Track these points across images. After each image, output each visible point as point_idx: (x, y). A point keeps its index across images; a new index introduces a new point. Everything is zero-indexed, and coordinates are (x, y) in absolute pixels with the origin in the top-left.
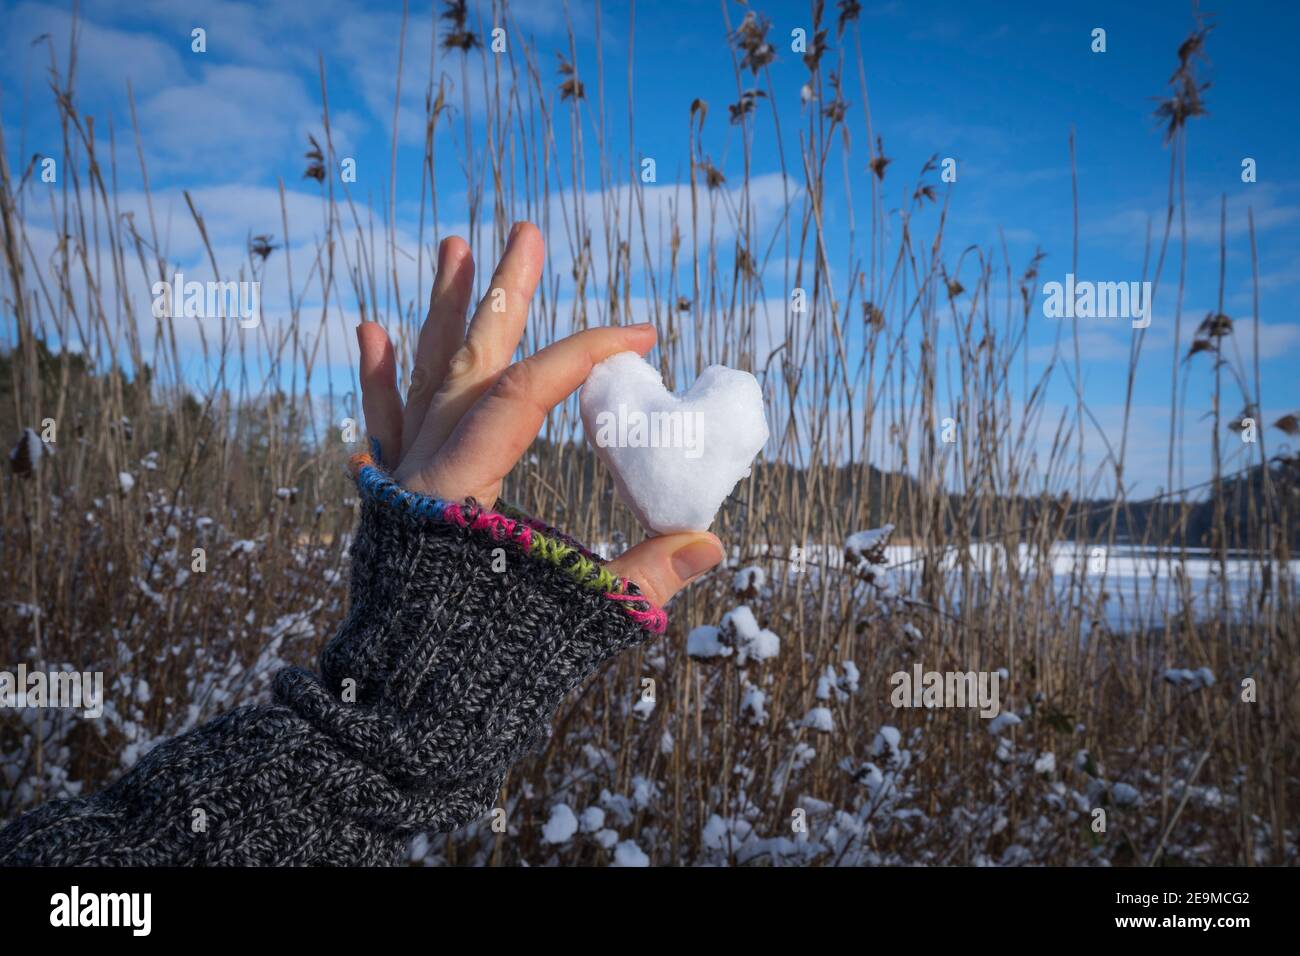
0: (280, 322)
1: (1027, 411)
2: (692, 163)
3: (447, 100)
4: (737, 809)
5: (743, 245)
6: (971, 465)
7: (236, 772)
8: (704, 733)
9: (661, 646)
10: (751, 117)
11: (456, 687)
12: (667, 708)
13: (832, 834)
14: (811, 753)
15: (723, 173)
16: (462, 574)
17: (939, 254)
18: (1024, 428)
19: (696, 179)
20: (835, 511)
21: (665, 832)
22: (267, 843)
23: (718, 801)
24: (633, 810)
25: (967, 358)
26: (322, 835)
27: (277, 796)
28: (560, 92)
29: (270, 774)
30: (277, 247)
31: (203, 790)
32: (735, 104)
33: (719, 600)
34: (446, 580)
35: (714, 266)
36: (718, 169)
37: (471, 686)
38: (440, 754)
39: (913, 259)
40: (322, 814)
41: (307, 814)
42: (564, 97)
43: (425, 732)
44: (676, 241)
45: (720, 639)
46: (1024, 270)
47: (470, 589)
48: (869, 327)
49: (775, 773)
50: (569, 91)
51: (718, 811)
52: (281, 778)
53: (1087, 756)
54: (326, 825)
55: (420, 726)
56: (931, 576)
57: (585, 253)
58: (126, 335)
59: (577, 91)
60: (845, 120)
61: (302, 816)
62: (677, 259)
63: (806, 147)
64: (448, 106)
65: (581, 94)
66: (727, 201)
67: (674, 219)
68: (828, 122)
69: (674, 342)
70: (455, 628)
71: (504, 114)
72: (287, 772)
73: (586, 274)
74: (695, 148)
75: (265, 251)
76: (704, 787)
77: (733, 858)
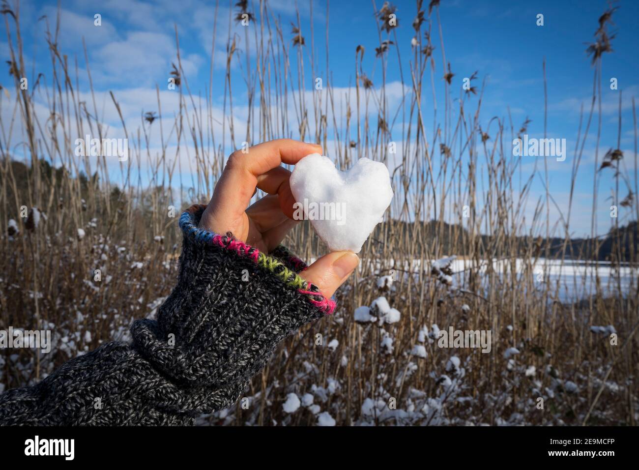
0: (158, 154)
1: (521, 196)
2: (357, 77)
3: (237, 47)
4: (379, 395)
5: (382, 116)
6: (493, 224)
7: (93, 379)
8: (362, 355)
9: (341, 313)
10: (386, 54)
11: (215, 335)
12: (344, 343)
13: (426, 408)
14: (415, 367)
15: (372, 82)
16: (223, 274)
17: (478, 120)
18: (519, 205)
19: (359, 84)
20: (427, 246)
21: (343, 404)
22: (106, 419)
23: (369, 390)
24: (328, 395)
25: (492, 171)
26: (137, 415)
27: (113, 394)
28: (293, 42)
29: (111, 381)
30: (157, 118)
31: (75, 389)
32: (379, 47)
33: (370, 290)
34: (215, 277)
35: (367, 126)
36: (370, 80)
37: (223, 335)
38: (204, 370)
39: (465, 123)
40: (138, 403)
41: (129, 403)
42: (295, 44)
43: (196, 357)
44: (349, 114)
45: (371, 313)
46: (520, 128)
47: (227, 282)
48: (443, 156)
49: (397, 377)
50: (297, 41)
51: (369, 395)
52: (115, 384)
53: (551, 368)
54: (140, 410)
55: (194, 353)
56: (473, 278)
57: (305, 121)
58: (83, 160)
59: (301, 41)
60: (432, 55)
61: (127, 404)
62: (350, 124)
63: (413, 68)
64: (237, 49)
65: (303, 43)
66: (375, 95)
67: (348, 104)
68: (424, 56)
69: (348, 164)
70: (218, 302)
71: (265, 53)
72: (119, 381)
73: (305, 130)
74: (358, 70)
75: (151, 119)
76: (363, 382)
77: (377, 420)
